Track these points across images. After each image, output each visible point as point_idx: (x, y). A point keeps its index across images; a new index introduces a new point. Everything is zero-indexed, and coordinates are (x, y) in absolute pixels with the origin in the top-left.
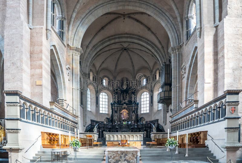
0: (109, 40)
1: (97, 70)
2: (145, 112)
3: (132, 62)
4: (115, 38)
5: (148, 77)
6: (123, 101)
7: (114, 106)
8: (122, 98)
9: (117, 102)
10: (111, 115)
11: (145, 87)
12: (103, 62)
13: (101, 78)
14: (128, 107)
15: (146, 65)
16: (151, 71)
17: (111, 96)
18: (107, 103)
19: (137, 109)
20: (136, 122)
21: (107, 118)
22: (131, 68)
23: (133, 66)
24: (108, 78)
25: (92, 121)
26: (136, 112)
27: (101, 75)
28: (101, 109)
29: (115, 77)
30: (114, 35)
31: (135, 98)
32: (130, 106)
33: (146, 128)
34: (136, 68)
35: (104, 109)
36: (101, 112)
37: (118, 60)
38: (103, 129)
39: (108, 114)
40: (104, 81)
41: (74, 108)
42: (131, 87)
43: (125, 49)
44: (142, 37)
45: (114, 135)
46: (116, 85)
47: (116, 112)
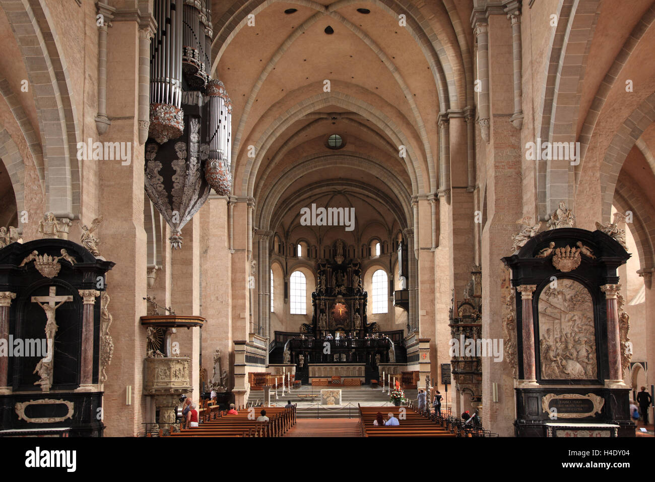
0: (311, 190)
1: (286, 228)
2: (380, 311)
4: (321, 186)
5: (384, 243)
6: (337, 289)
7: (319, 299)
8: (334, 282)
9: (324, 292)
10: (311, 318)
11: (379, 263)
13: (294, 245)
14: (345, 299)
15: (380, 218)
16: (389, 230)
17: (312, 277)
18: (304, 293)
19: (365, 305)
20: (363, 332)
21: (305, 325)
24: (306, 242)
25: (276, 333)
26: (362, 312)
27: (293, 238)
28: (292, 305)
29: (320, 240)
31: (360, 282)
32: (349, 298)
34: (362, 222)
35: (298, 305)
36: (292, 312)
38: (299, 350)
39: (306, 316)
40: (299, 247)
41: (261, 325)
42: (351, 260)
43: (339, 192)
44: (368, 185)
45: (322, 367)
46: (323, 257)
47: (322, 311)
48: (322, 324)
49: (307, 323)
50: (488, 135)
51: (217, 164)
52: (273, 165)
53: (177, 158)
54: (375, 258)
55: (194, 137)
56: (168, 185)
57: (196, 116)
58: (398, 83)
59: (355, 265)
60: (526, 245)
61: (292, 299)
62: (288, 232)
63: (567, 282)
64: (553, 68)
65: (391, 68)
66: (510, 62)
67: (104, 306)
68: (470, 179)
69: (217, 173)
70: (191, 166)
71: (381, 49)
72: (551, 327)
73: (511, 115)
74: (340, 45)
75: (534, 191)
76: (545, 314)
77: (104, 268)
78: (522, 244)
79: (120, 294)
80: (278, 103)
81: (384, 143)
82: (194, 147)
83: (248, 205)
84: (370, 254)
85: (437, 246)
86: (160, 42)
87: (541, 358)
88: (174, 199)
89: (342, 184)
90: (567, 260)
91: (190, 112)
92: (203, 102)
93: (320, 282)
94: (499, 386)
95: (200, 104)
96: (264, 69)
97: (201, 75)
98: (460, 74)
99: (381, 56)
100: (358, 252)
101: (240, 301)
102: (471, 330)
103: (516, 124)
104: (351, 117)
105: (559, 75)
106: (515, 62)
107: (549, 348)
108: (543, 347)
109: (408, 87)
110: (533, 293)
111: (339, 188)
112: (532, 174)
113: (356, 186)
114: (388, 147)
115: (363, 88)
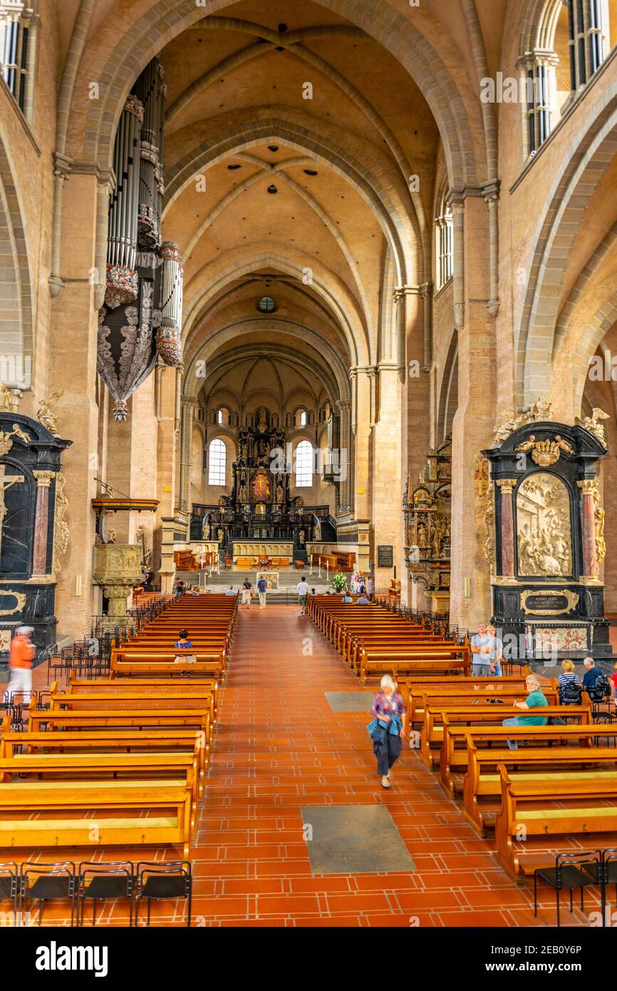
0: (237, 353)
1: (207, 393)
2: (304, 485)
3: (279, 378)
5: (310, 412)
6: (259, 460)
7: (240, 470)
8: (256, 451)
9: (245, 462)
10: (231, 490)
11: (303, 434)
12: (220, 379)
13: (214, 411)
14: (268, 471)
15: (307, 387)
16: (316, 399)
17: (233, 446)
18: (223, 463)
19: (288, 477)
20: (285, 506)
21: (224, 497)
22: (277, 389)
23: (281, 385)
24: (227, 408)
25: (195, 506)
26: (284, 485)
27: (214, 405)
28: (211, 476)
29: (243, 406)
30: (246, 346)
33: (304, 523)
34: (286, 389)
35: (217, 476)
36: (211, 483)
37: (250, 372)
39: (225, 487)
40: (220, 414)
41: (183, 498)
42: (275, 429)
43: (265, 357)
44: (297, 351)
45: (247, 545)
46: (244, 425)
47: (243, 483)
48: (242, 496)
49: (226, 495)
50: (463, 320)
51: (170, 333)
52: (200, 327)
53: (128, 324)
54: (301, 427)
55: (146, 302)
56: (116, 353)
57: (150, 280)
58: (340, 249)
59: (279, 435)
60: (508, 439)
61: (211, 469)
62: (209, 397)
63: (545, 476)
64: (539, 259)
65: (334, 232)
66: (485, 247)
67: (59, 488)
68: (425, 358)
69: (170, 343)
70: (142, 333)
71: (326, 213)
72: (529, 524)
73: (487, 301)
74: (284, 206)
75: (512, 382)
76: (522, 510)
77: (60, 446)
78: (504, 438)
79: (71, 474)
80: (212, 261)
81: (318, 309)
82: (146, 314)
83: (177, 369)
84: (295, 424)
85: (376, 421)
86: (116, 198)
87: (519, 554)
88: (121, 368)
89: (270, 350)
90: (548, 454)
91: (145, 275)
92: (157, 264)
93: (241, 451)
94: (471, 580)
95: (154, 267)
96: (200, 225)
97: (153, 234)
98: (418, 249)
99: (325, 220)
100: (283, 421)
101: (166, 474)
102: (426, 516)
103: (492, 310)
104: (287, 280)
105: (543, 267)
106: (492, 247)
107: (527, 544)
108: (521, 542)
109: (351, 253)
110: (513, 487)
111: (265, 352)
112: (510, 364)
113: (285, 352)
114: (323, 314)
115: (302, 251)
